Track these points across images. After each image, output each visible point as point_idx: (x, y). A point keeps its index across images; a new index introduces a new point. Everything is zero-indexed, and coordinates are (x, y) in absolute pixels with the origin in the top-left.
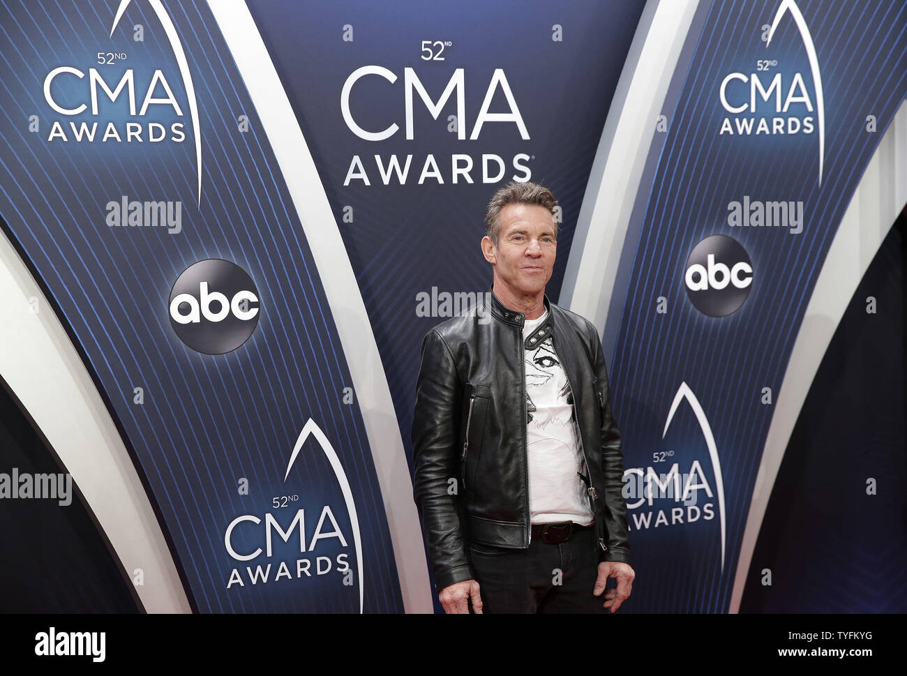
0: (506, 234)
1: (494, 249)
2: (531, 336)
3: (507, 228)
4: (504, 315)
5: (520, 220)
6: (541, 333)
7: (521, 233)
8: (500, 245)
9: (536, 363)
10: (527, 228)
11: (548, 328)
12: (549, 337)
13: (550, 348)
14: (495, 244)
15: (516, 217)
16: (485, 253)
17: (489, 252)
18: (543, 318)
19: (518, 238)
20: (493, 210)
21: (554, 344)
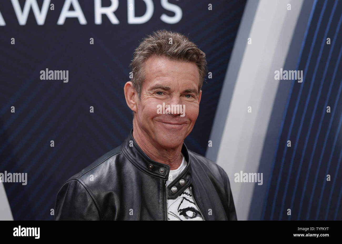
0: (149, 88)
1: (136, 96)
2: (173, 184)
3: (150, 81)
4: (148, 166)
5: (163, 75)
6: (182, 182)
7: (164, 89)
8: (142, 96)
9: (180, 214)
10: (170, 85)
11: (188, 177)
12: (189, 187)
13: (191, 199)
14: (137, 92)
15: (160, 71)
16: (128, 98)
17: (131, 98)
18: (182, 167)
19: (159, 93)
20: (138, 58)
21: (193, 194)
